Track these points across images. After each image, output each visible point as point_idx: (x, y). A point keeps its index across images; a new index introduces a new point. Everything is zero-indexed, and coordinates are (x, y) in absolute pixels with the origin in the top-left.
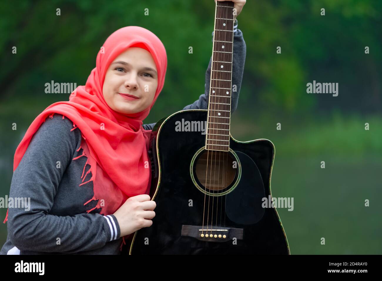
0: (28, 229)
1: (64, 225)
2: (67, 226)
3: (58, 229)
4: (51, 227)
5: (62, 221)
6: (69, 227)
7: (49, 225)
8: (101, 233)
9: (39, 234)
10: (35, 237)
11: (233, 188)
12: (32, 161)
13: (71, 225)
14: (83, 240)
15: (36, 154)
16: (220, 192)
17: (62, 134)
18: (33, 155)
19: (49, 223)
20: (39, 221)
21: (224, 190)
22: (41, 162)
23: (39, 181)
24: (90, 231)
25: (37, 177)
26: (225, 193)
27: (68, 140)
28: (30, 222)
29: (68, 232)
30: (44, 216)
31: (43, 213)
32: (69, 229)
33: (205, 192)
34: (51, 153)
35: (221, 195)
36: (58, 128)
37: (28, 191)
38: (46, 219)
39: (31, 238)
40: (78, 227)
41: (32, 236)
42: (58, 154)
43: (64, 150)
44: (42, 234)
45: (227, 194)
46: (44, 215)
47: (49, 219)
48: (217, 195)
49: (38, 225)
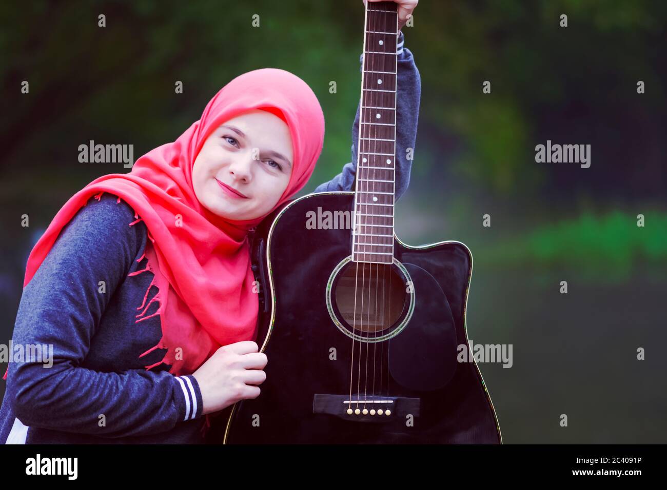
0: (42, 389)
1: (105, 386)
2: (111, 389)
3: (93, 394)
4: (82, 388)
5: (102, 379)
6: (114, 391)
7: (79, 384)
8: (169, 405)
9: (60, 400)
10: (53, 403)
11: (401, 327)
12: (59, 273)
13: (117, 387)
14: (137, 415)
15: (67, 260)
16: (379, 334)
17: (114, 230)
18: (61, 261)
19: (79, 382)
20: (63, 377)
21: (386, 332)
22: (74, 275)
23: (68, 308)
24: (150, 400)
25: (65, 300)
26: (387, 337)
27: (123, 241)
28: (47, 378)
29: (111, 399)
30: (72, 370)
31: (70, 363)
32: (113, 395)
33: (352, 336)
34: (92, 261)
35: (380, 339)
36: (109, 219)
37: (47, 324)
38: (75, 375)
39: (45, 406)
40: (129, 391)
41: (48, 402)
42: (105, 264)
43: (115, 257)
44: (66, 400)
45: (390, 337)
46: (73, 368)
47: (79, 375)
48: (374, 340)
49: (60, 383)
